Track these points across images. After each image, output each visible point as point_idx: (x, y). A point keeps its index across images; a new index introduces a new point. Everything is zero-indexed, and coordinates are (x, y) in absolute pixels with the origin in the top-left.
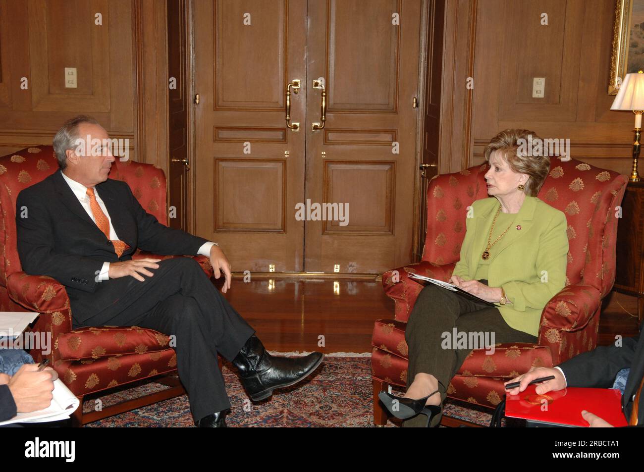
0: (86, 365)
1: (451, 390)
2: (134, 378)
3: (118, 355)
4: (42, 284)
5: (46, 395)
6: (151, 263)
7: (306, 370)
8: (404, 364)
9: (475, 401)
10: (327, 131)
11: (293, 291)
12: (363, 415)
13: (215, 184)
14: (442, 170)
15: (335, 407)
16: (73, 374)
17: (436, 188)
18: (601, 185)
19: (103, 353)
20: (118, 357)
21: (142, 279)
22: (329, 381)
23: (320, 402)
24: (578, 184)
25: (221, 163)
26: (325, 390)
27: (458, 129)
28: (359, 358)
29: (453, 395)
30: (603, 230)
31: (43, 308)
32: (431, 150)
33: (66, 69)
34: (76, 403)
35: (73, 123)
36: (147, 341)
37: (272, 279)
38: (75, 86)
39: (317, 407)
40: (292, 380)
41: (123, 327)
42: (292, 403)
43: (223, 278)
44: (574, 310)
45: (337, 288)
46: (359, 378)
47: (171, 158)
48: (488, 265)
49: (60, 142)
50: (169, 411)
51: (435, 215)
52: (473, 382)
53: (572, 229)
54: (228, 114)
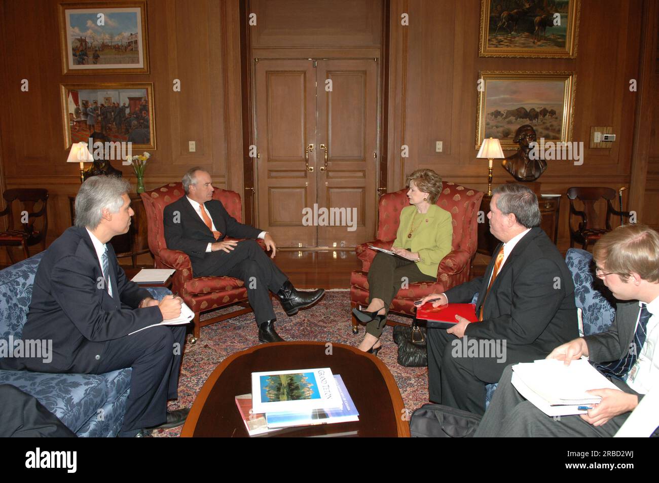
0: (201, 296)
1: (392, 307)
2: (225, 303)
3: (217, 291)
4: (177, 254)
5: (177, 311)
6: (233, 243)
7: (316, 298)
8: (367, 294)
9: (404, 313)
10: (328, 171)
11: (312, 257)
12: (347, 321)
13: (269, 201)
14: (389, 191)
15: (332, 317)
16: (194, 301)
17: (384, 201)
18: (469, 197)
19: (209, 290)
20: (217, 292)
21: (228, 252)
22: (330, 304)
23: (324, 315)
24: (457, 197)
25: (272, 190)
26: (327, 309)
27: (397, 169)
28: (346, 292)
29: (393, 309)
30: (470, 221)
31: (178, 267)
32: (384, 181)
33: (190, 142)
34: (193, 315)
35: (193, 171)
36: (232, 284)
37: (301, 251)
38: (194, 151)
39: (323, 318)
40: (309, 303)
41: (219, 277)
42: (309, 315)
43: (271, 251)
44: (456, 264)
45: (335, 255)
46: (345, 302)
47: (245, 187)
48: (411, 241)
49: (186, 180)
50: (245, 320)
51: (383, 215)
52: (403, 302)
53: (455, 221)
54: (274, 163)
